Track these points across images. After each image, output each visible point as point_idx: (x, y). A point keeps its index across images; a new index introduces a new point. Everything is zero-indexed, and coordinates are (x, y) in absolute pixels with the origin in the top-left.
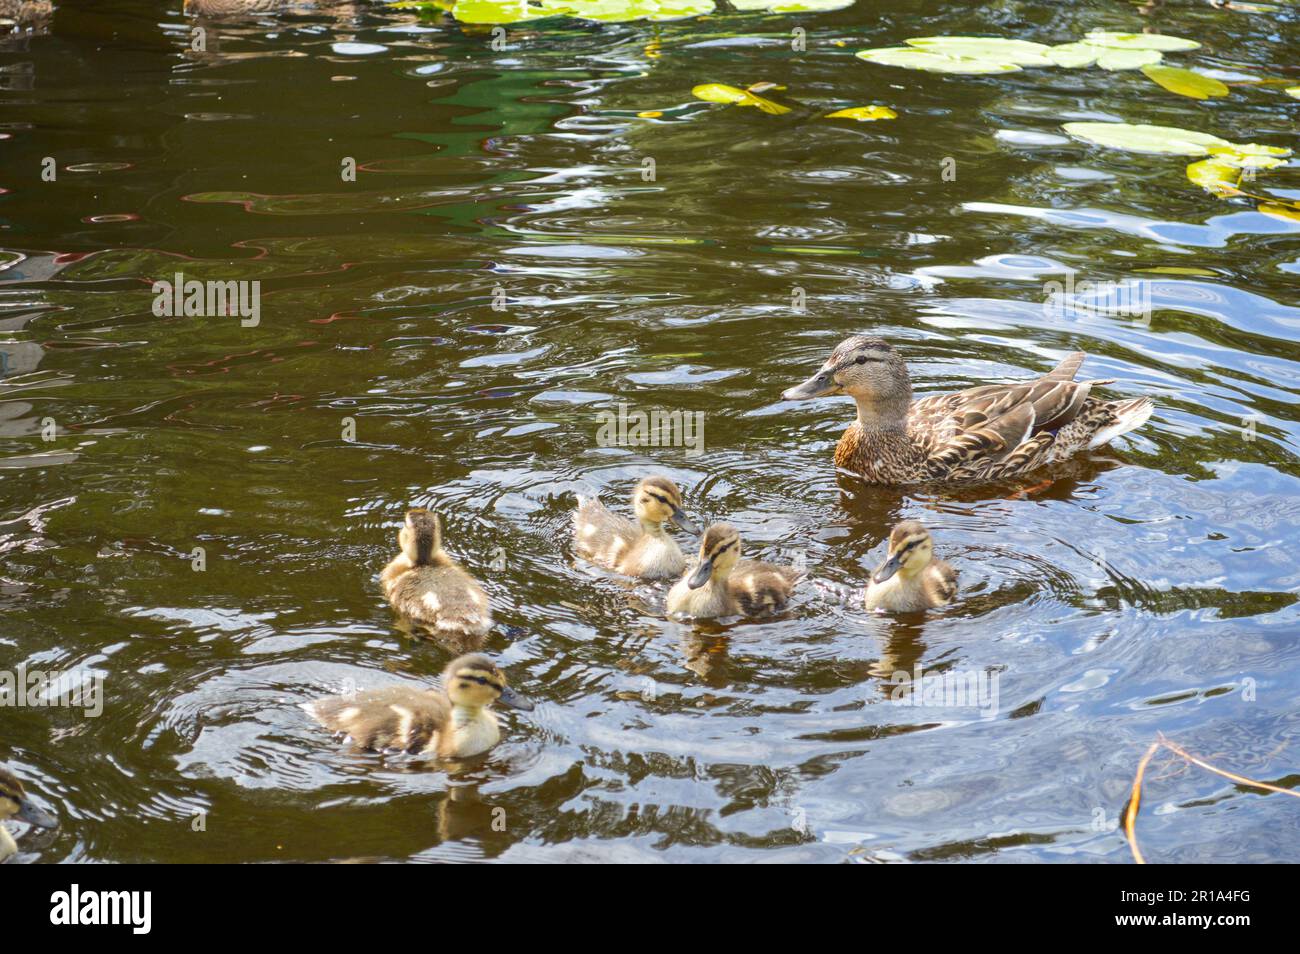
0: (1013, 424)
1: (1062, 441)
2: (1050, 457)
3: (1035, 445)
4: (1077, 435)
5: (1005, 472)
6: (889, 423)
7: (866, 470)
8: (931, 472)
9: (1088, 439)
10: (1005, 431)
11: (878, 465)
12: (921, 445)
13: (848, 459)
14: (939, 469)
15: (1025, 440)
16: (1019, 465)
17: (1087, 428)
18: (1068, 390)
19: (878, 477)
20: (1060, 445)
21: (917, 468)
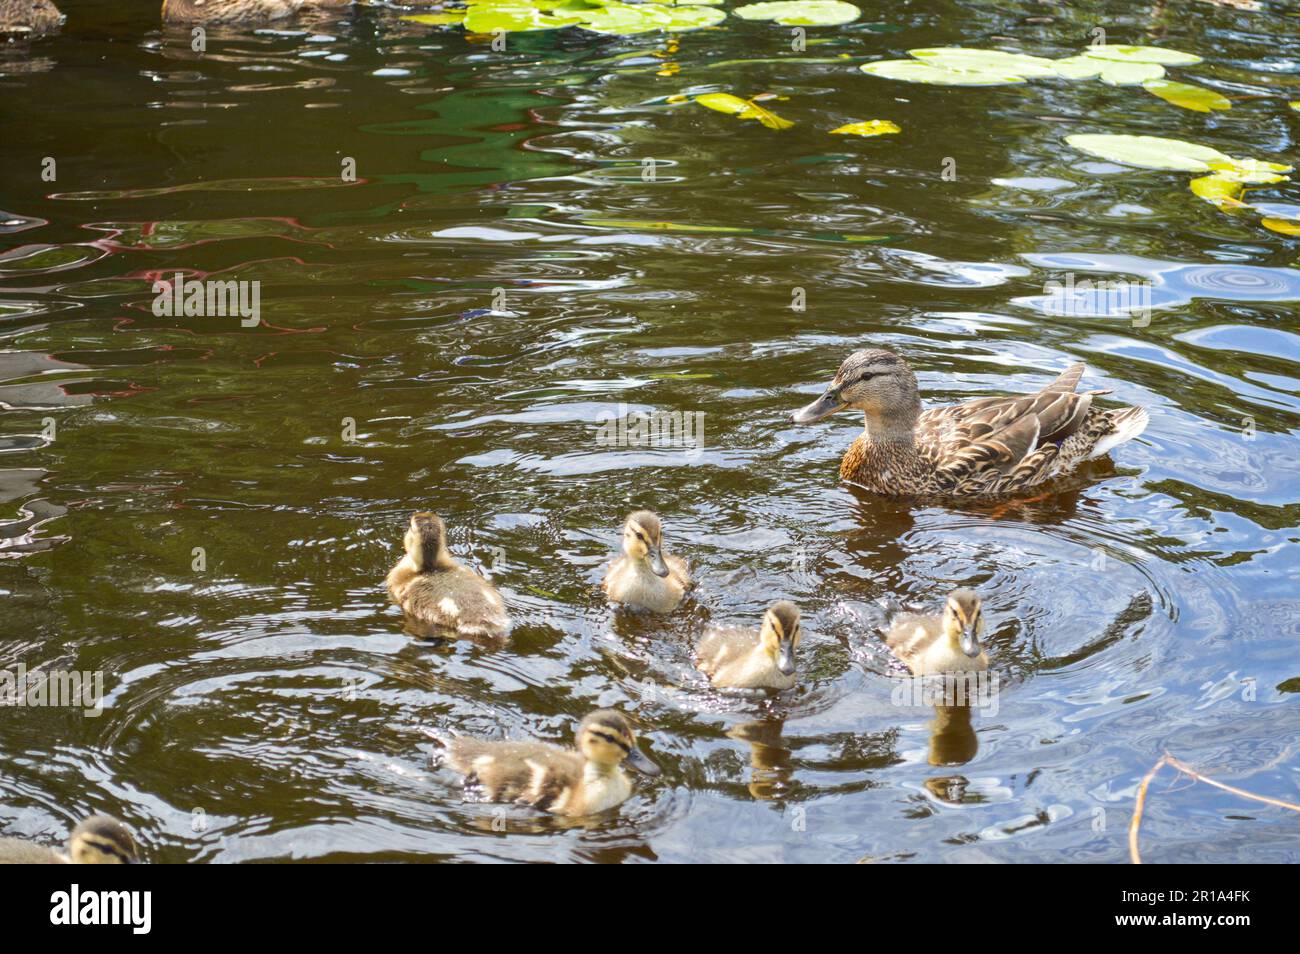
0: (1019, 435)
1: (1066, 453)
2: (1055, 470)
3: (1041, 457)
4: (1080, 446)
5: (1013, 484)
6: (896, 434)
7: (874, 481)
8: (939, 483)
9: (1090, 449)
10: (1011, 442)
11: (886, 477)
12: (929, 456)
13: (856, 471)
14: (947, 480)
15: (1031, 451)
16: (1026, 477)
17: (1089, 439)
18: (1071, 401)
19: (887, 489)
20: (1065, 457)
21: (925, 479)
